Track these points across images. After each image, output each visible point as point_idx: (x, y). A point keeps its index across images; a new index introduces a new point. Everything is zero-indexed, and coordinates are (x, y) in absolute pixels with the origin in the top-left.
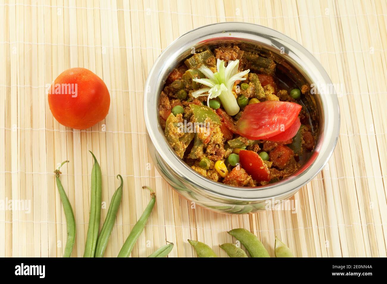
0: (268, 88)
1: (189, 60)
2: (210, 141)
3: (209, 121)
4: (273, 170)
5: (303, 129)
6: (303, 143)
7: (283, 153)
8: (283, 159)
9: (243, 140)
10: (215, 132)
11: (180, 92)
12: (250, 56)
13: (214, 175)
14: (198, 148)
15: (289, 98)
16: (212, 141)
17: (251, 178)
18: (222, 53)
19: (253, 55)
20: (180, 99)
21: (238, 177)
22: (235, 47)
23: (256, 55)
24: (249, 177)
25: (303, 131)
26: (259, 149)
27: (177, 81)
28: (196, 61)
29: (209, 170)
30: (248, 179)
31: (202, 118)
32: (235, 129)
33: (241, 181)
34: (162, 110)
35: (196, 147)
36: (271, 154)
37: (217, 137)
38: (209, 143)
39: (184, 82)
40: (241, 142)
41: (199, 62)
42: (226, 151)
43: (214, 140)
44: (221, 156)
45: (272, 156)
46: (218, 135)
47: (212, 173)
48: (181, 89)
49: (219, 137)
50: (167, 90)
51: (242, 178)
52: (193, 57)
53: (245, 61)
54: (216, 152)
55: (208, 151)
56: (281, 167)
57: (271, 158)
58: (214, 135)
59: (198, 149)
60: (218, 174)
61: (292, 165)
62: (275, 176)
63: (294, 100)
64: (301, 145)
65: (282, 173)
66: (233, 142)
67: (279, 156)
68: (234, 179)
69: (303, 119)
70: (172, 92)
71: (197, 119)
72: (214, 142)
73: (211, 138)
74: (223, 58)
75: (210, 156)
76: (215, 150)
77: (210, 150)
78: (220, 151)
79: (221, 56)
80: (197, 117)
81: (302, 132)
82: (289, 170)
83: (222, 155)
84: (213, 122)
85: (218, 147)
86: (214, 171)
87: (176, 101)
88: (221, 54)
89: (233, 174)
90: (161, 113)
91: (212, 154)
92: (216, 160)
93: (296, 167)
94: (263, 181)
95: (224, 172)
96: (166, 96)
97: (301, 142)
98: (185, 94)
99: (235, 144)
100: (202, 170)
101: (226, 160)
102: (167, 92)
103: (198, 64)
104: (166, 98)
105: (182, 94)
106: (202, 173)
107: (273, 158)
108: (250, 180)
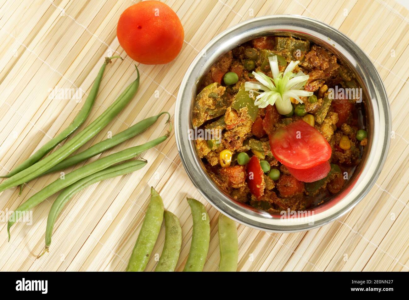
0: (331, 117)
1: (280, 40)
2: (233, 129)
3: (245, 112)
4: (269, 194)
5: (335, 175)
6: (323, 187)
7: (291, 186)
8: (287, 190)
9: (265, 148)
10: (244, 124)
11: (249, 62)
12: (344, 74)
13: (215, 159)
14: (219, 125)
15: (352, 135)
16: (234, 130)
17: (244, 186)
18: (314, 55)
19: (346, 75)
20: (245, 68)
21: (232, 177)
22: (334, 57)
23: (349, 78)
24: (242, 184)
25: (333, 176)
26: (275, 165)
27: (254, 51)
28: (286, 45)
29: (214, 152)
30: (240, 185)
31: (240, 105)
32: (269, 132)
33: (233, 183)
34: (216, 67)
35: (218, 123)
36: (283, 177)
37: (241, 130)
38: (231, 129)
39: (259, 56)
40: (262, 149)
41: (288, 47)
42: (243, 146)
43: (237, 131)
44: (233, 148)
45: (282, 180)
46: (244, 128)
47: (214, 155)
48: (252, 59)
49: (244, 131)
50: (241, 50)
51: (235, 181)
52: (286, 38)
53: (336, 75)
54: (231, 141)
55: (226, 135)
56: (282, 195)
57: (280, 181)
58: (241, 126)
59: (217, 127)
60: (219, 161)
61: (295, 199)
62: (267, 200)
63: (356, 140)
64: (320, 188)
65: (277, 201)
66: (255, 143)
67: (286, 185)
68: (228, 176)
69: (347, 163)
70: (244, 55)
71: (235, 101)
72: (235, 132)
73: (235, 127)
74: (312, 61)
75: (224, 141)
76: (232, 139)
77: (228, 136)
78: (236, 143)
79: (311, 57)
80: (237, 100)
81: (331, 177)
82: (286, 203)
83: (235, 148)
84: (247, 115)
85: (236, 139)
86: (218, 155)
87: (240, 66)
88: (312, 55)
89: (230, 171)
90: (214, 69)
91: (226, 140)
92: (226, 147)
93: (297, 204)
94: (254, 196)
95: (225, 164)
96: (231, 57)
97: (322, 185)
98: (252, 67)
99: (255, 147)
100: (206, 147)
101: (235, 155)
102: (240, 52)
103: (286, 49)
104: (229, 60)
105: (250, 65)
106: (204, 150)
107: (281, 182)
108: (242, 187)
